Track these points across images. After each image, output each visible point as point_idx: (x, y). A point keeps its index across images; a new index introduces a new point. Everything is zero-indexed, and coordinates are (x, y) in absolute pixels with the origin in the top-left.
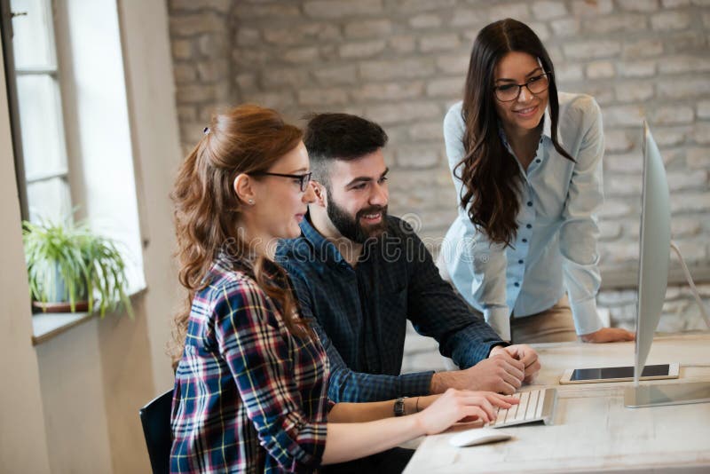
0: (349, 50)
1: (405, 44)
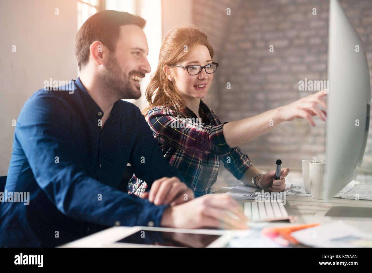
0: (263, 69)
1: (285, 68)
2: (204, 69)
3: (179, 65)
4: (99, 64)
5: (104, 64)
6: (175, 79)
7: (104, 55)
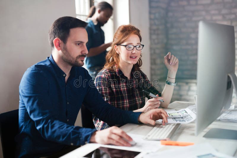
2: (135, 48)
3: (122, 44)
4: (59, 50)
5: (61, 50)
6: (120, 52)
7: (61, 45)
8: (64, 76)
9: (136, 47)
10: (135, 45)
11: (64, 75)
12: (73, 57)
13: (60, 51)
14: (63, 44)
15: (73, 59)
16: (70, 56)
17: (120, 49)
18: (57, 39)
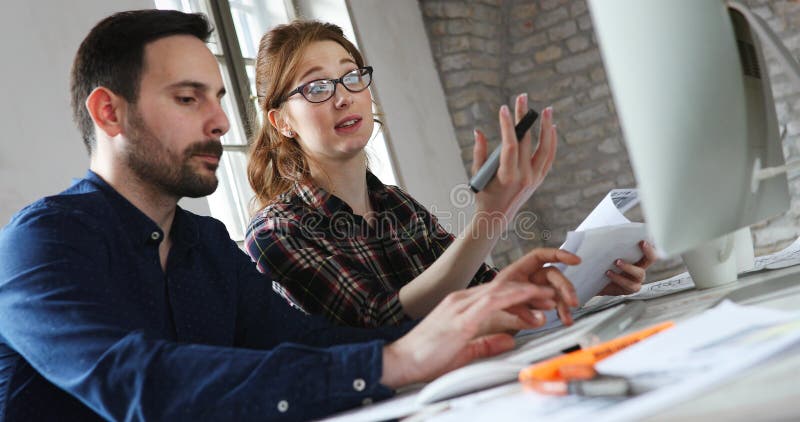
4: (112, 135)
5: (123, 132)
6: (295, 129)
7: (118, 113)
8: (155, 238)
9: (341, 81)
10: (336, 77)
11: (155, 235)
12: (171, 148)
13: (119, 139)
14: (126, 104)
15: (174, 157)
16: (160, 146)
17: (291, 116)
18: (99, 90)
